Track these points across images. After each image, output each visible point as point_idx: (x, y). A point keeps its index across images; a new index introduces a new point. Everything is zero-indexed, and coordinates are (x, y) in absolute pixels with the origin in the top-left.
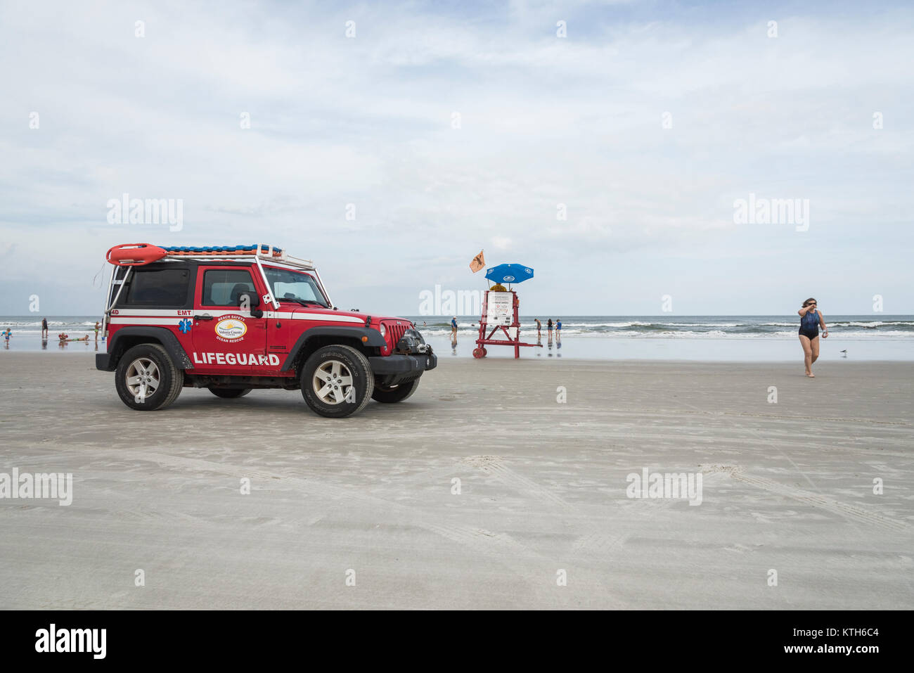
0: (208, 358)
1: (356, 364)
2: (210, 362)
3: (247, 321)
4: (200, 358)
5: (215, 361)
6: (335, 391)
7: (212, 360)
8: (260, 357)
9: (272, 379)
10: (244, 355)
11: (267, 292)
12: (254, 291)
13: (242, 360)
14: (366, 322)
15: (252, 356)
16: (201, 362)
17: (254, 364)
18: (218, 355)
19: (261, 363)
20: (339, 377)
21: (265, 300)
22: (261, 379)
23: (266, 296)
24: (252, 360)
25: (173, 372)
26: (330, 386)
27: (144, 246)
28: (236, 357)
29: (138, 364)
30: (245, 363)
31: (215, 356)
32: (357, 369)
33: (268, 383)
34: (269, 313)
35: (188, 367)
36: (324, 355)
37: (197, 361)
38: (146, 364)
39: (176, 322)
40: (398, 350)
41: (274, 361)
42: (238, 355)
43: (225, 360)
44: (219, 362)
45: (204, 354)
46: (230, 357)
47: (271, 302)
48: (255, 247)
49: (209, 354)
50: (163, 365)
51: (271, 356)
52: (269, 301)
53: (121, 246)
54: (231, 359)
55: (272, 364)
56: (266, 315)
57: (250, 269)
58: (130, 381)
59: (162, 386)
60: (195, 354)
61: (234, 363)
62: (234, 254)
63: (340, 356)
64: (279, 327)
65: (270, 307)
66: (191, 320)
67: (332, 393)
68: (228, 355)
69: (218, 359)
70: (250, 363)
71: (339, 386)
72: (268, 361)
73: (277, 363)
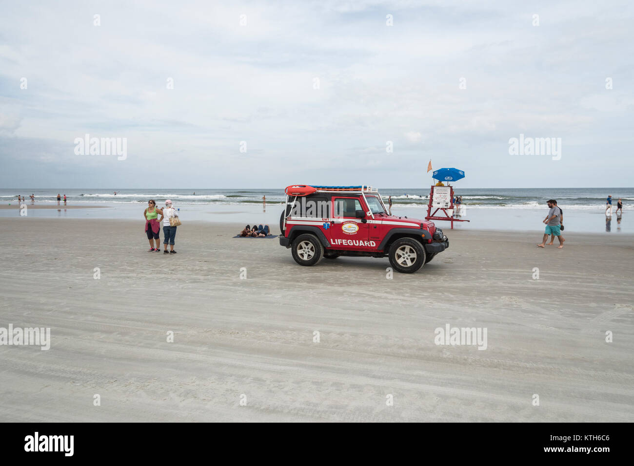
0: (339, 242)
1: (419, 248)
2: (339, 244)
3: (358, 224)
4: (334, 242)
5: (342, 244)
6: (407, 261)
7: (341, 243)
8: (365, 242)
9: (369, 253)
10: (357, 241)
11: (369, 211)
12: (361, 209)
13: (356, 243)
14: (421, 227)
15: (361, 241)
16: (335, 244)
17: (362, 246)
18: (343, 240)
19: (366, 245)
20: (409, 254)
21: (368, 214)
22: (363, 252)
23: (368, 212)
24: (361, 243)
25: (321, 248)
26: (404, 258)
27: (305, 186)
28: (353, 242)
29: (303, 244)
30: (358, 245)
31: (342, 241)
32: (419, 250)
33: (367, 254)
34: (370, 221)
35: (329, 246)
36: (401, 243)
37: (332, 243)
38: (307, 244)
39: (322, 224)
40: (434, 239)
41: (373, 244)
42: (354, 241)
43: (347, 243)
44: (344, 244)
45: (336, 240)
46: (350, 242)
47: (371, 216)
48: (361, 187)
49: (339, 240)
50: (316, 244)
51: (371, 242)
52: (370, 215)
53: (292, 186)
54: (351, 243)
55: (372, 245)
56: (368, 222)
57: (359, 198)
58: (299, 252)
59: (316, 255)
60: (332, 240)
61: (352, 244)
62: (349, 191)
63: (410, 243)
64: (375, 228)
65: (370, 218)
66: (330, 223)
67: (405, 261)
68: (349, 241)
69: (344, 243)
70: (360, 245)
71: (409, 258)
72: (370, 244)
73: (375, 245)
